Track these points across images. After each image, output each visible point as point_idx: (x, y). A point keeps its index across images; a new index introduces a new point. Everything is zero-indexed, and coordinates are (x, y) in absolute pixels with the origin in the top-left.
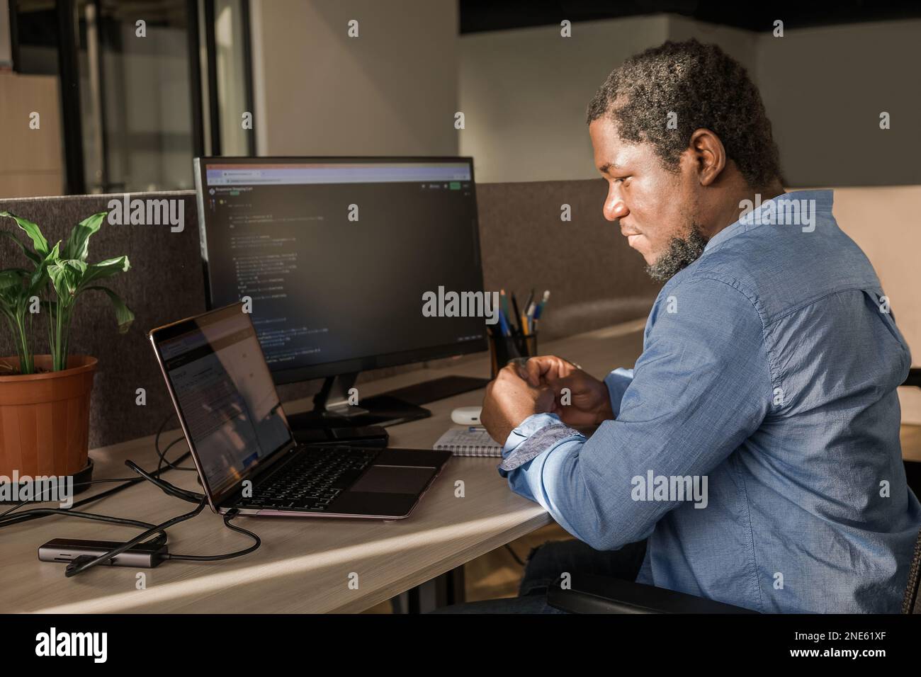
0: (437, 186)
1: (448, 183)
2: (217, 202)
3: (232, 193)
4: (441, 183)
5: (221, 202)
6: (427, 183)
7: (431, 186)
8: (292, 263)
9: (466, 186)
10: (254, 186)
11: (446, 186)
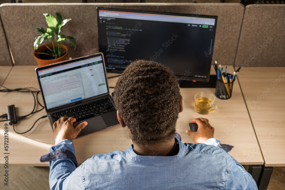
0: (196, 26)
1: (202, 25)
2: (102, 21)
3: (108, 19)
4: (199, 25)
5: (104, 21)
6: (191, 24)
7: (193, 25)
8: (128, 42)
9: (211, 27)
10: (116, 18)
11: (200, 26)
